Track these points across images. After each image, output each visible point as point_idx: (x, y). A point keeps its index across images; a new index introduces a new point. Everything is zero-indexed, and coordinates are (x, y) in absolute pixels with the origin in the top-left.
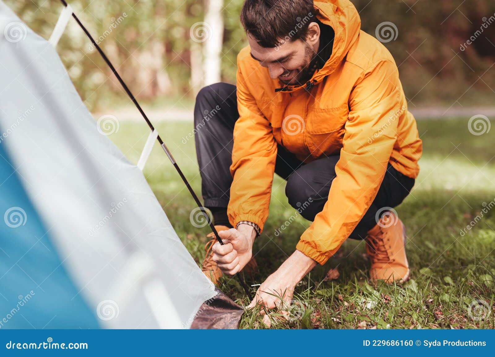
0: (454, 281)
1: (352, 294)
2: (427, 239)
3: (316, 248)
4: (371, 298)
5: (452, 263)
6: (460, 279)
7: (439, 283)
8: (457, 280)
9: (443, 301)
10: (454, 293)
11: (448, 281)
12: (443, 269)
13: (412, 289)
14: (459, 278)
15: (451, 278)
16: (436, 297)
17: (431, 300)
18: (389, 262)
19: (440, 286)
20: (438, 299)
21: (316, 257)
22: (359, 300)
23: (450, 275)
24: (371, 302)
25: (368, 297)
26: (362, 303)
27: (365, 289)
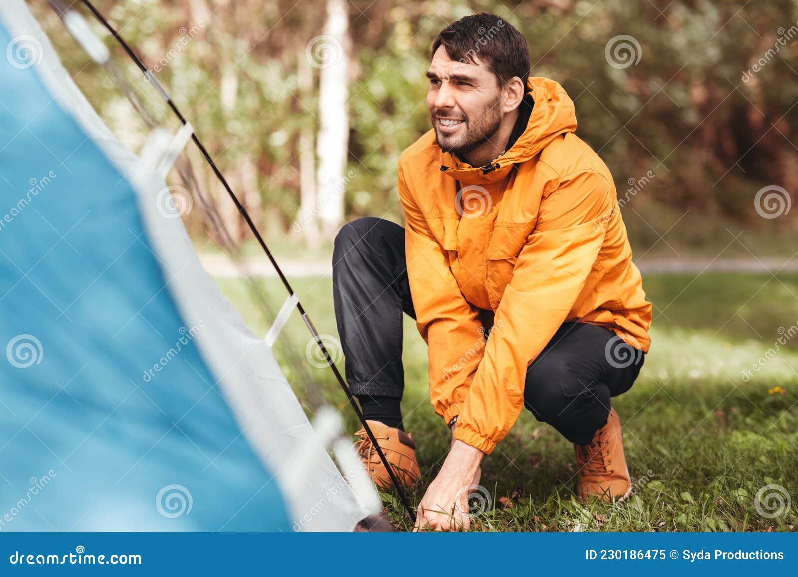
0: (695, 498)
1: (552, 515)
2: (658, 442)
3: (480, 432)
4: (579, 520)
5: (693, 475)
6: (703, 495)
7: (674, 502)
8: (699, 496)
9: (678, 524)
10: (694, 513)
11: (686, 498)
12: (680, 483)
13: (637, 509)
14: (702, 493)
15: (691, 494)
16: (669, 518)
17: (662, 524)
18: (606, 474)
19: (675, 506)
20: (672, 521)
21: (481, 445)
22: (562, 522)
23: (689, 490)
24: (579, 524)
25: (574, 518)
26: (567, 526)
27: (571, 507)
